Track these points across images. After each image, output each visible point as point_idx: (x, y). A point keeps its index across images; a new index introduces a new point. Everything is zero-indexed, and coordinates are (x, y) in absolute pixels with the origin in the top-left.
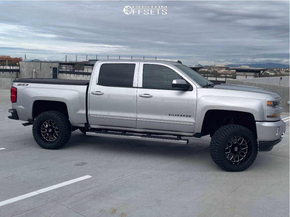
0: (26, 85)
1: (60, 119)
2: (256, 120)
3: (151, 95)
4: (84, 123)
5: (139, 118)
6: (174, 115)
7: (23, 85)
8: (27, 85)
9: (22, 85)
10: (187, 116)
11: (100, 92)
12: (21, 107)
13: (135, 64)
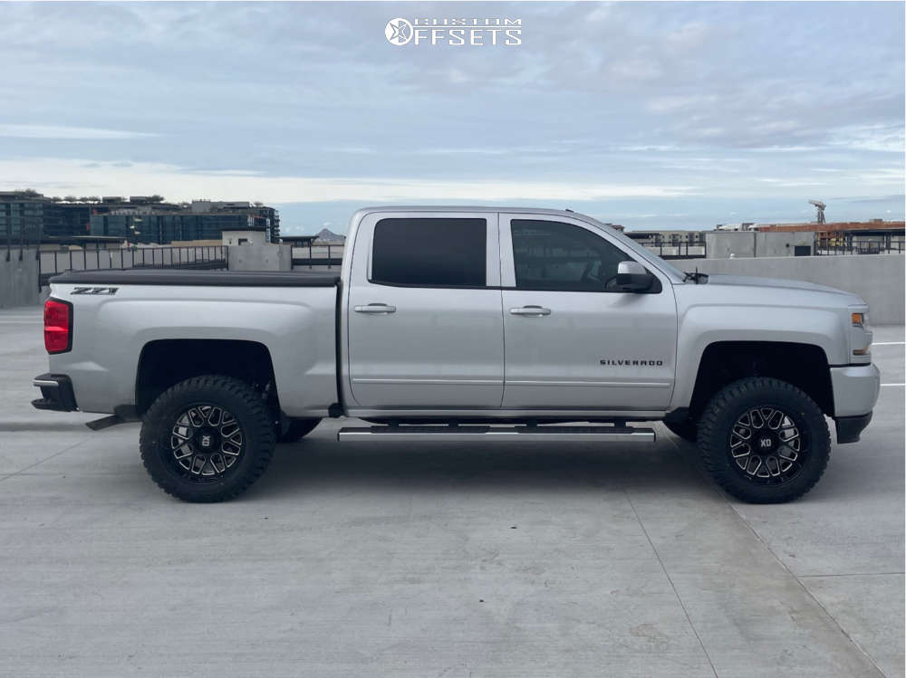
0: (107, 291)
1: (242, 396)
2: (830, 362)
3: (546, 309)
4: (330, 403)
5: (510, 378)
6: (616, 362)
7: (97, 292)
8: (114, 291)
9: (92, 293)
10: (651, 363)
11: (385, 305)
12: (91, 366)
13: (485, 220)
